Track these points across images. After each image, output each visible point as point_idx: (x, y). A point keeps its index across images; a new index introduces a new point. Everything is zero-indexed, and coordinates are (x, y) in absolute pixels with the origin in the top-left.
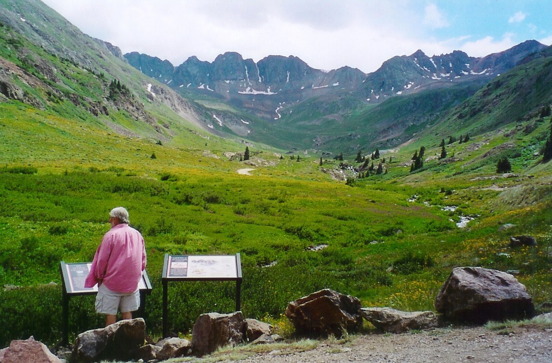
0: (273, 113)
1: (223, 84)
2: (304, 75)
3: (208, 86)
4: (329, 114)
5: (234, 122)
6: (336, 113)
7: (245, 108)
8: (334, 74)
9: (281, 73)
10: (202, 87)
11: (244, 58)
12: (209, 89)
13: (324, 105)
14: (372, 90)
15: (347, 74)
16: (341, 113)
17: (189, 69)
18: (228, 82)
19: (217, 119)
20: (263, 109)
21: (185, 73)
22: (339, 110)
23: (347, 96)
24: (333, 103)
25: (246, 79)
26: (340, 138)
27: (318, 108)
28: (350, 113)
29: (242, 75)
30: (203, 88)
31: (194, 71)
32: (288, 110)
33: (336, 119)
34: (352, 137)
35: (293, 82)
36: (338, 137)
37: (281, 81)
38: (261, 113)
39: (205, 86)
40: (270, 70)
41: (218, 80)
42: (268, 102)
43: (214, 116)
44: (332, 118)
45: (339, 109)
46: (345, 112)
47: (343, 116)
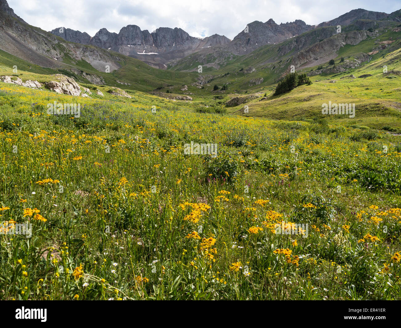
1: (125, 47)
4: (207, 63)
6: (213, 62)
8: (207, 40)
9: (169, 40)
11: (142, 30)
13: (202, 56)
15: (217, 40)
16: (217, 62)
17: (100, 38)
18: (129, 46)
20: (153, 62)
21: (97, 41)
24: (210, 54)
25: (143, 44)
27: (197, 60)
28: (225, 62)
29: (140, 41)
31: (104, 38)
33: (213, 66)
35: (178, 46)
37: (169, 45)
40: (161, 38)
41: (122, 44)
44: (210, 66)
45: (215, 59)
46: (220, 61)
47: (219, 64)
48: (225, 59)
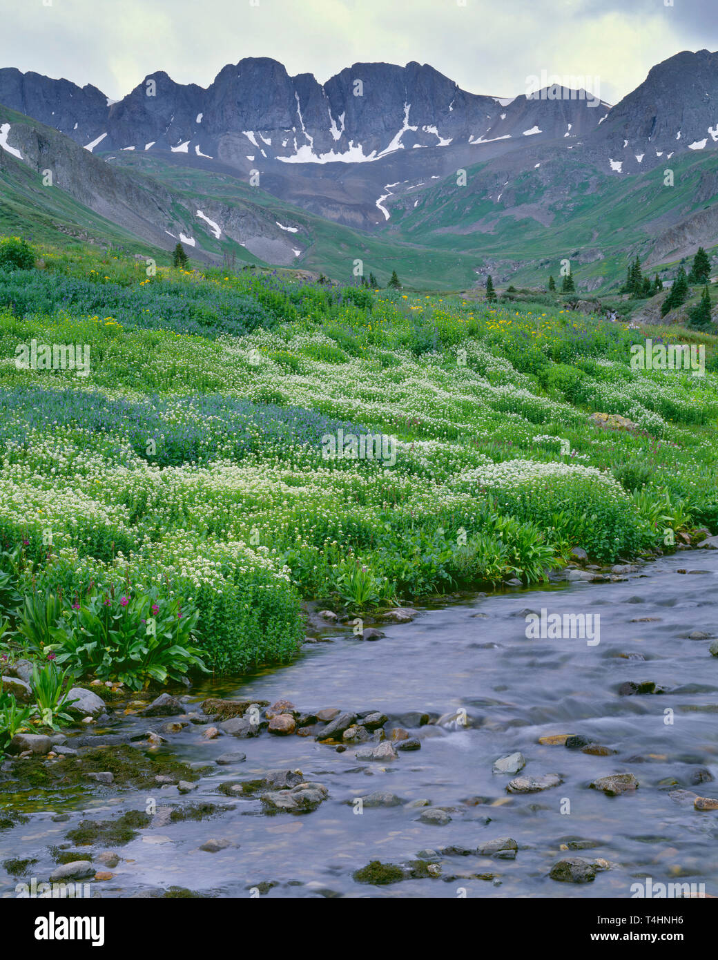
0: (368, 208)
1: (237, 140)
2: (447, 111)
3: (197, 148)
4: (517, 204)
5: (254, 227)
6: (535, 201)
7: (296, 197)
9: (388, 108)
10: (183, 148)
12: (201, 154)
14: (626, 142)
15: (557, 106)
16: (546, 200)
17: (149, 106)
18: (250, 134)
19: (207, 219)
20: (343, 200)
21: (137, 117)
22: (542, 193)
23: (563, 156)
24: (526, 175)
25: (299, 127)
26: (547, 262)
28: (570, 202)
29: (287, 115)
30: (186, 151)
31: (161, 109)
32: (409, 200)
33: (535, 217)
34: (582, 259)
36: (542, 260)
37: (388, 128)
38: (336, 210)
39: (191, 148)
41: (225, 130)
42: (356, 182)
43: (200, 214)
44: (524, 216)
45: (540, 191)
46: (556, 199)
47: (552, 208)
48: (572, 189)
